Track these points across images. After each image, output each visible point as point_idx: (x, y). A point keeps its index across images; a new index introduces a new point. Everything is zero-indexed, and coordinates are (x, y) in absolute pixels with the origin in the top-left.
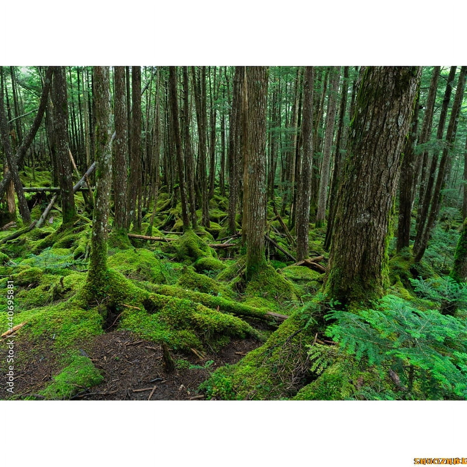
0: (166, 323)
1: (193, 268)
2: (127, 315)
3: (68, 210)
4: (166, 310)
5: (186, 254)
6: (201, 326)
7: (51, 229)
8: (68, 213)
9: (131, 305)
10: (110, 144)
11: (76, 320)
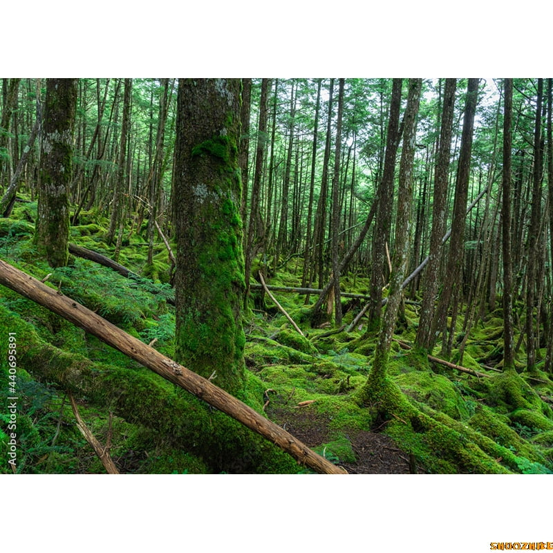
0: (429, 446)
1: (508, 418)
2: (393, 424)
3: (374, 320)
4: (431, 434)
5: (500, 398)
6: (465, 464)
7: (357, 336)
8: (373, 322)
9: (399, 416)
10: (403, 266)
11: (350, 412)
